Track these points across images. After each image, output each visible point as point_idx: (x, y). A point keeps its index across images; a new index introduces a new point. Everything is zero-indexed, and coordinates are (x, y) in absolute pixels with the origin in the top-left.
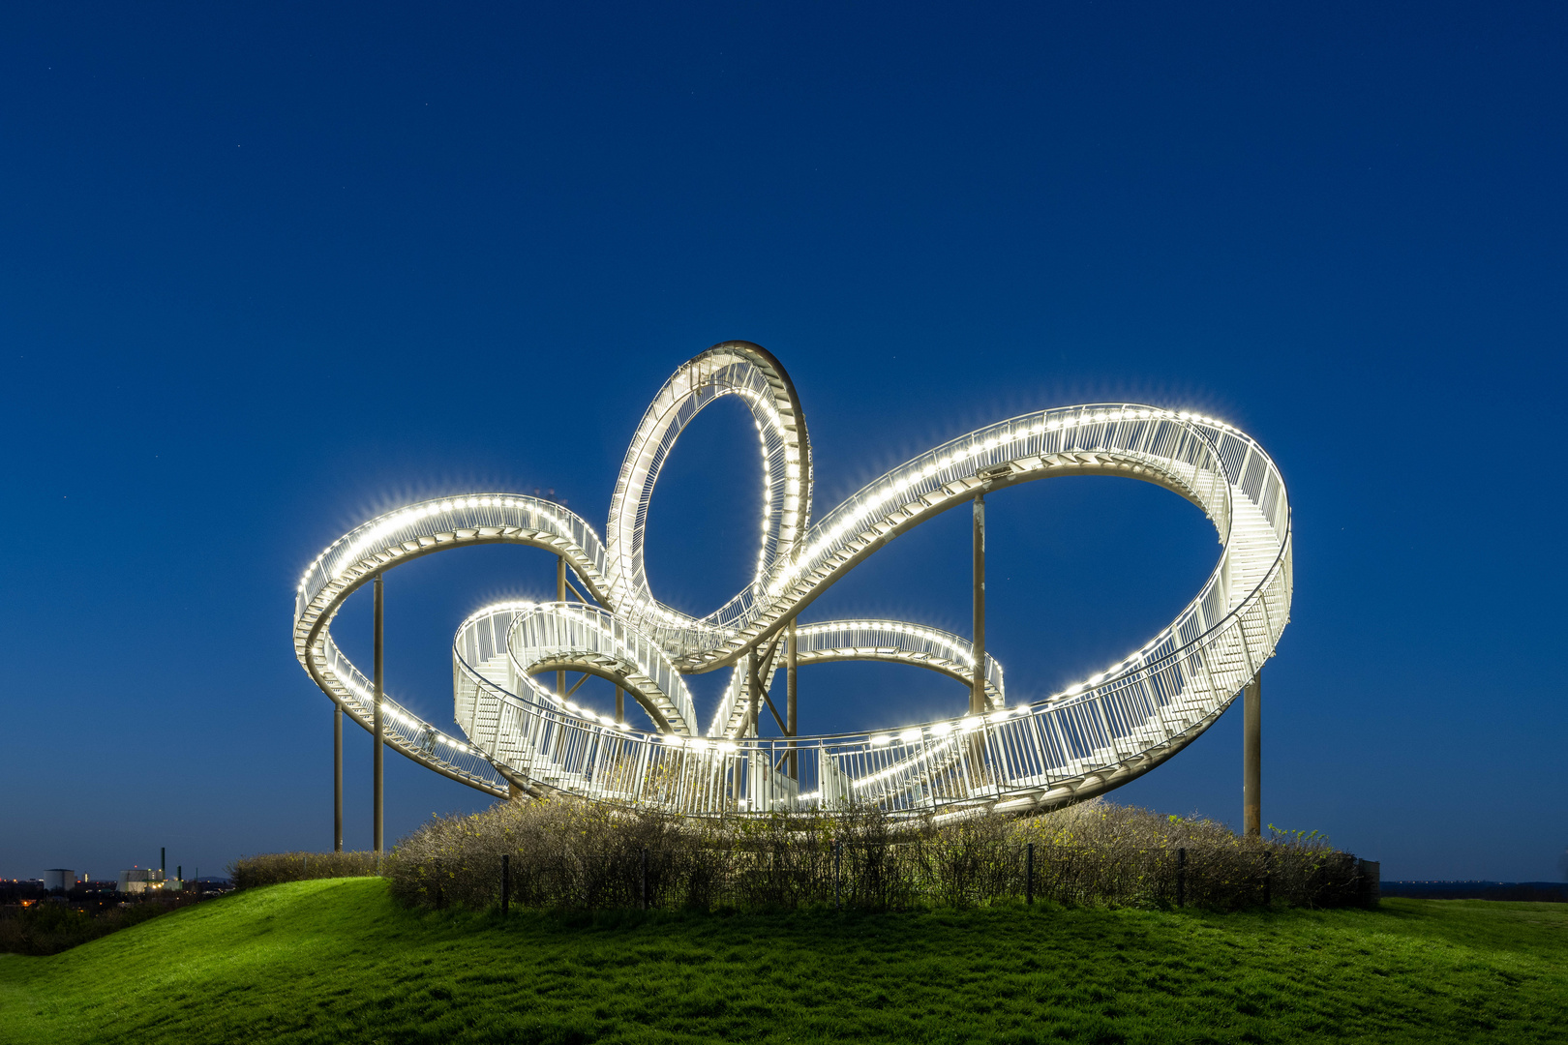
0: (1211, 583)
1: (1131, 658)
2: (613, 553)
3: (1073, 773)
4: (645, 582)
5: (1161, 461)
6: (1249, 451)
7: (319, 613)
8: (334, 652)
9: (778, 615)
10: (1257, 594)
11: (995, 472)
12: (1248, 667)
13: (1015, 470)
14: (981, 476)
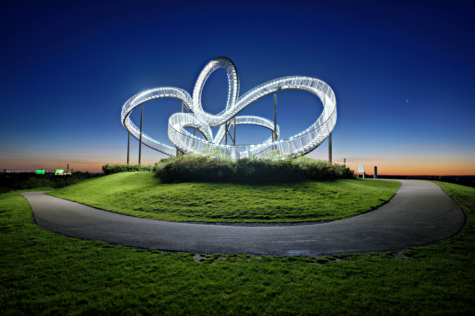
0: (322, 115)
1: (306, 130)
2: (194, 100)
3: (295, 152)
4: (201, 106)
5: (312, 88)
6: (329, 88)
7: (128, 112)
8: (129, 120)
9: (232, 115)
10: (330, 119)
11: (278, 88)
12: (328, 132)
13: (283, 88)
14: (276, 89)
